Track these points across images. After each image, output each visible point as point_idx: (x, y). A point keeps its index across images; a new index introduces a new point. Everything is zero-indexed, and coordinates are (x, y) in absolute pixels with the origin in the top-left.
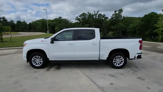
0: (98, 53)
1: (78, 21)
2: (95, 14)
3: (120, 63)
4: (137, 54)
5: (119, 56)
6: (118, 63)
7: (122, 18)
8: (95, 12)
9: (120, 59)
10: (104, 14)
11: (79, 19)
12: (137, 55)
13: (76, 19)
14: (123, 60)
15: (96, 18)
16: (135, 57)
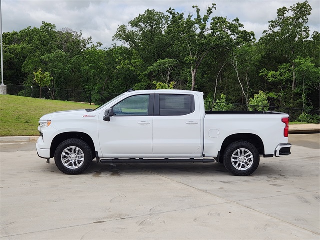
0: (200, 142)
1: (127, 45)
2: (199, 17)
3: (246, 163)
4: (279, 146)
5: (243, 150)
6: (242, 164)
7: (309, 39)
8: (198, 11)
9: (246, 155)
10: (237, 20)
11: (128, 37)
12: (279, 148)
13: (117, 36)
14: (252, 157)
15: (202, 33)
16: (276, 151)
